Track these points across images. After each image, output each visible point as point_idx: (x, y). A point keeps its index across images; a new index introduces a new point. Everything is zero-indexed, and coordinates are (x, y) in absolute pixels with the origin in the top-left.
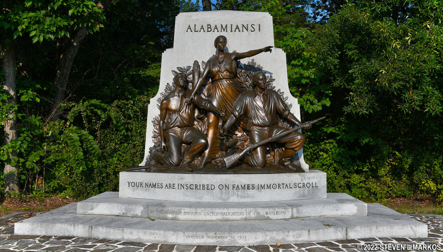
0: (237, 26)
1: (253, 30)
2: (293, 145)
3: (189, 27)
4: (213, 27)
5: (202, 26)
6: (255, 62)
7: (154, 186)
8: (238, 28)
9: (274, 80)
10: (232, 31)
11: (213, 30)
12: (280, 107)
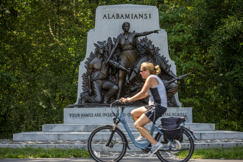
0: (136, 15)
1: (146, 17)
2: (171, 90)
3: (105, 16)
4: (120, 16)
5: (113, 15)
6: (147, 38)
7: (87, 115)
8: (136, 16)
9: (160, 49)
10: (132, 18)
11: (120, 17)
12: (163, 67)
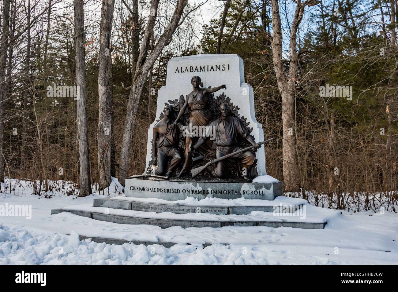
0: (212, 67)
1: (224, 69)
2: (245, 161)
3: (177, 69)
4: (194, 68)
5: (187, 68)
6: (225, 95)
7: (144, 189)
8: (213, 68)
9: (239, 109)
10: (208, 71)
11: (194, 71)
12: (240, 131)
